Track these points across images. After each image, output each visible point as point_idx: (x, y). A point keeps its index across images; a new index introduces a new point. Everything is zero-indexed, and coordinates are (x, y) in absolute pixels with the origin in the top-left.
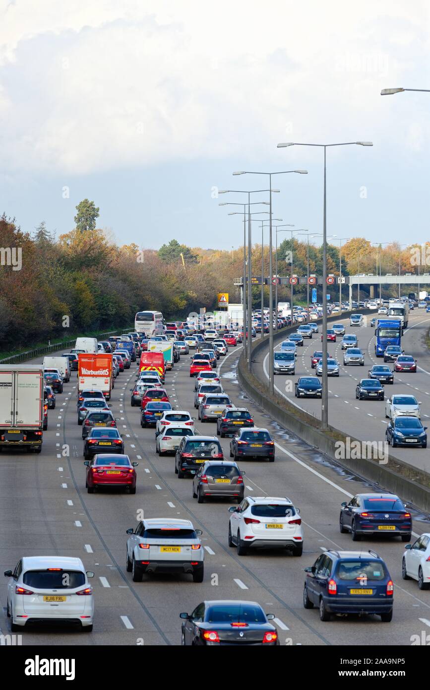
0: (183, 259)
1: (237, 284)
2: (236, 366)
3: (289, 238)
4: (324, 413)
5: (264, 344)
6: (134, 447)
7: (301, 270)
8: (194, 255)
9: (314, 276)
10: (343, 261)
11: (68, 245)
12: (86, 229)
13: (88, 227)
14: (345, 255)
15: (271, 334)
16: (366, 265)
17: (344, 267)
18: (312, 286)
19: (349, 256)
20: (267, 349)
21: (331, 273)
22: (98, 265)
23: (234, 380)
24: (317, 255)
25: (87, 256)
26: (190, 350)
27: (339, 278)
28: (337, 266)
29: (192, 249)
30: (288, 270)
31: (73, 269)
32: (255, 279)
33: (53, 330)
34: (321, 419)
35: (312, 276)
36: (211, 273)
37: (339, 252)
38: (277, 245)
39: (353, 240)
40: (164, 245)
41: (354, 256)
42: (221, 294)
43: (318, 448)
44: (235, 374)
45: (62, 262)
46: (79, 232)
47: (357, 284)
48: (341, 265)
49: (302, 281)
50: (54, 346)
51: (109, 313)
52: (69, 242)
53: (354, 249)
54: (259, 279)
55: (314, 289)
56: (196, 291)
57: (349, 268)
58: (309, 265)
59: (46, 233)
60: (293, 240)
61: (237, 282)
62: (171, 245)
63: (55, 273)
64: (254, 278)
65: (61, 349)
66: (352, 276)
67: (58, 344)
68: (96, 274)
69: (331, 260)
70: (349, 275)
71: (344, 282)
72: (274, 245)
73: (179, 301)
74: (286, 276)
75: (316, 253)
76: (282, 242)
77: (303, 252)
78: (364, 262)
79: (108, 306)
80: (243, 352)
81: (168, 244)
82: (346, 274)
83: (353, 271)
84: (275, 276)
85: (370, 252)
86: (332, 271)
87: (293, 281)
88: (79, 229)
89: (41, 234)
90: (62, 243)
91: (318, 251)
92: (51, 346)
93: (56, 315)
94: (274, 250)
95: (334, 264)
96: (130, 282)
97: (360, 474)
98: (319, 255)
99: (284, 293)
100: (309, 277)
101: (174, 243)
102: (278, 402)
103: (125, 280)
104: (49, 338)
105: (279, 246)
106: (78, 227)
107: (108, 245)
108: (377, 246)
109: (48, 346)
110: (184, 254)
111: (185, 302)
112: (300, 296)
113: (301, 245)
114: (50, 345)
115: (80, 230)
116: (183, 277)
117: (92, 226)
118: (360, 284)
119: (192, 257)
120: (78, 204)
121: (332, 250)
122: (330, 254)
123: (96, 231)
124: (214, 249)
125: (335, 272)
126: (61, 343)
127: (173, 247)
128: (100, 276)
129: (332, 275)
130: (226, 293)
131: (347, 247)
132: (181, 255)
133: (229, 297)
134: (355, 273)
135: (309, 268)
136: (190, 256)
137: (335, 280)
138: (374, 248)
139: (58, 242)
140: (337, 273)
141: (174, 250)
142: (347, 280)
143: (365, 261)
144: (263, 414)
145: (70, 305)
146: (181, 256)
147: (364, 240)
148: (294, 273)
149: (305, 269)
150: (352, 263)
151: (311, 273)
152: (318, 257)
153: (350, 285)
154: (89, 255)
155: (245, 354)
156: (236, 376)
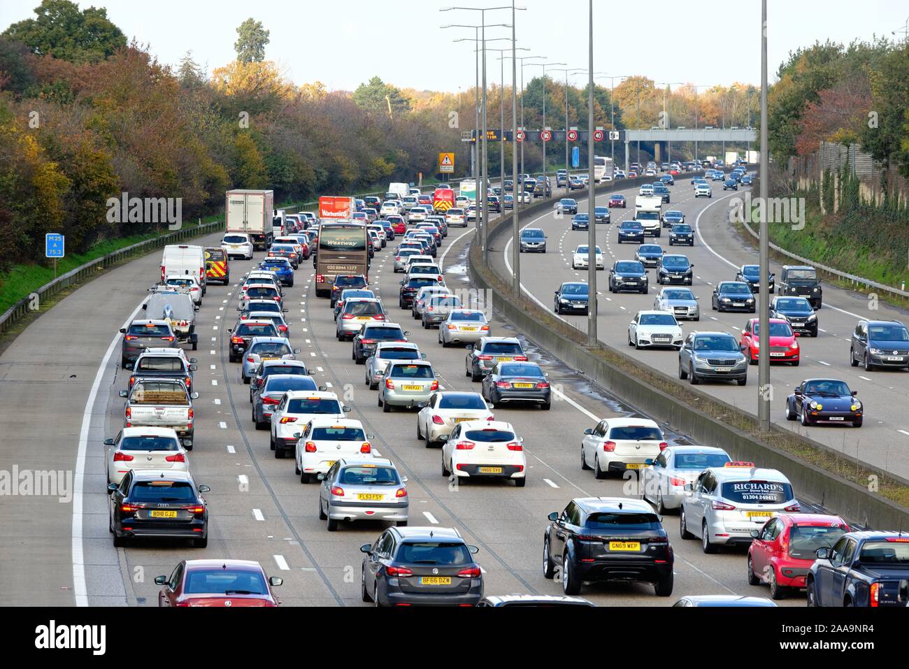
0: (389, 104)
1: (466, 140)
2: (466, 256)
3: (539, 76)
4: (592, 322)
5: (506, 225)
6: (322, 370)
7: (557, 120)
8: (406, 99)
9: (575, 128)
10: (616, 109)
11: (225, 82)
12: (251, 61)
13: (253, 58)
14: (620, 101)
15: (515, 210)
16: (648, 115)
17: (618, 116)
18: (572, 144)
19: (625, 101)
20: (509, 232)
21: (599, 126)
22: (268, 112)
23: (464, 276)
24: (580, 99)
25: (252, 99)
27: (611, 132)
28: (608, 114)
29: (402, 90)
30: (537, 120)
31: (232, 118)
32: (492, 133)
33: (205, 204)
34: (586, 332)
35: (573, 129)
36: (429, 125)
37: (610, 95)
38: (522, 86)
39: (630, 79)
40: (363, 84)
41: (632, 102)
42: (442, 155)
43: (584, 373)
44: (465, 268)
45: (217, 107)
46: (241, 65)
47: (637, 142)
48: (613, 113)
49: (559, 137)
50: (207, 227)
51: (286, 180)
52: (227, 78)
53: (632, 91)
54: (498, 133)
55: (575, 148)
56: (408, 150)
57: (624, 119)
58: (568, 113)
59: (194, 67)
60: (545, 79)
61: (466, 138)
62: (372, 84)
63: (207, 123)
64: (491, 131)
65: (216, 231)
66: (629, 130)
67: (212, 223)
68: (266, 124)
69: (599, 108)
70: (624, 128)
71: (617, 138)
72: (518, 85)
73: (384, 164)
74: (536, 129)
75: (578, 97)
76: (530, 81)
77: (560, 95)
78: (646, 110)
79: (283, 170)
80: (476, 236)
81: (367, 83)
82: (620, 127)
83: (630, 122)
84: (520, 129)
85: (654, 96)
86: (601, 122)
87: (546, 136)
88: (240, 60)
89: (187, 68)
90: (217, 80)
91: (580, 94)
92: (203, 226)
93: (208, 182)
94: (519, 91)
95: (603, 112)
96: (315, 136)
97: (643, 410)
98: (582, 100)
99: (533, 153)
100: (569, 130)
101: (377, 82)
102: (526, 308)
103: (307, 134)
104: (199, 214)
105: (525, 86)
106: (239, 58)
107: (282, 83)
108: (664, 87)
109: (198, 227)
110: (391, 97)
111: (392, 165)
112: (555, 158)
113: (557, 85)
114: (201, 225)
115: (242, 62)
116: (390, 130)
117: (259, 57)
118: (640, 142)
119: (402, 101)
120: (239, 25)
121: (601, 93)
122: (597, 99)
123: (265, 63)
124: (433, 91)
125: (605, 125)
126: (216, 223)
127: (375, 88)
128: (272, 127)
129: (601, 128)
130: (450, 152)
131: (621, 89)
132: (387, 98)
133: (455, 157)
134: (634, 126)
135: (569, 117)
136: (400, 101)
137: (605, 134)
138: (659, 91)
139: (211, 80)
140: (608, 125)
141: (376, 92)
142: (622, 135)
143: (647, 108)
144: (505, 324)
145: (229, 167)
146: (386, 100)
147: (645, 79)
148: (547, 125)
149: (562, 119)
150: (629, 112)
151: (571, 125)
152: (581, 102)
153: (626, 142)
154: (256, 98)
155: (478, 240)
156: (466, 270)
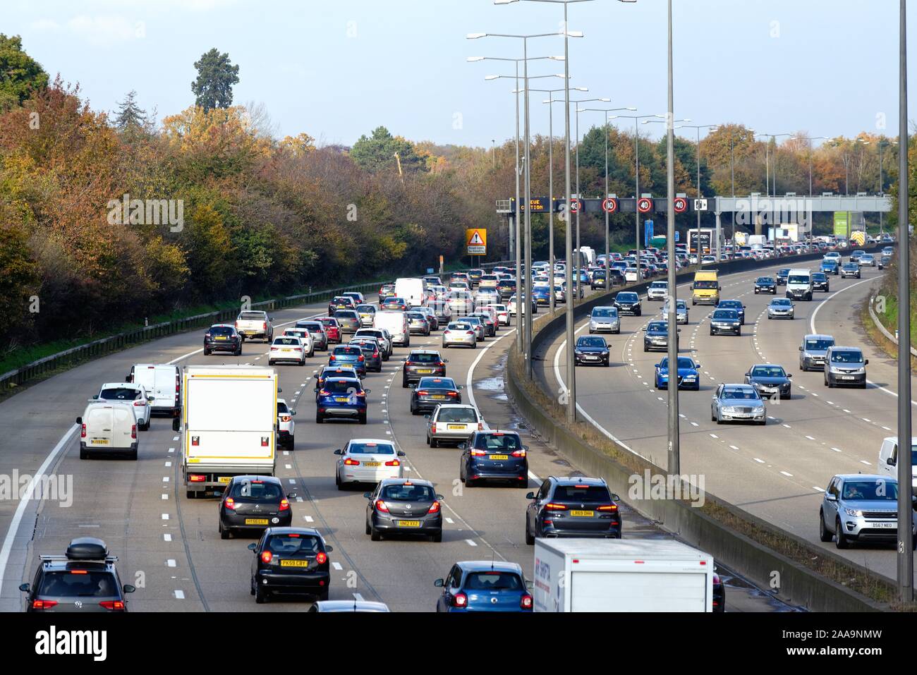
0: (399, 162)
1: (502, 211)
2: (503, 367)
3: (600, 125)
4: (673, 456)
5: (557, 326)
6: (312, 520)
7: (623, 185)
8: (421, 156)
9: (648, 196)
10: (703, 169)
11: (180, 135)
12: (213, 106)
13: (217, 102)
14: (708, 158)
15: (569, 305)
16: (747, 176)
17: (706, 178)
18: (644, 216)
19: (715, 158)
20: (563, 335)
21: (681, 191)
22: (237, 175)
23: (501, 393)
24: (654, 156)
25: (216, 158)
26: (410, 337)
27: (696, 201)
28: (693, 177)
29: (416, 144)
30: (598, 184)
31: (190, 182)
32: (537, 202)
33: (154, 299)
34: (667, 470)
35: (645, 196)
36: (452, 190)
37: (695, 151)
38: (578, 136)
39: (722, 129)
40: (363, 137)
41: (725, 160)
42: (472, 231)
43: (662, 523)
44: (502, 383)
45: (169, 168)
46: (201, 112)
47: (731, 212)
48: (699, 175)
49: (626, 206)
50: (156, 329)
51: (260, 265)
52: (182, 130)
53: (724, 145)
54: (545, 202)
55: (649, 222)
56: (425, 224)
57: (714, 183)
58: (639, 176)
59: (139, 114)
60: (608, 128)
61: (502, 208)
62: (376, 137)
63: (156, 190)
64: (536, 199)
65: (169, 335)
66: (721, 197)
67: (163, 324)
68: (234, 191)
69: (680, 167)
70: (714, 194)
71: (704, 208)
72: (573, 138)
73: (393, 244)
74: (596, 196)
75: (652, 154)
76: (587, 132)
77: (628, 150)
78: (743, 170)
79: (257, 253)
80: (516, 340)
81: (370, 136)
82: (709, 193)
83: (722, 187)
84: (574, 196)
85: (754, 152)
86: (683, 187)
87: (609, 206)
88: (200, 106)
89: (129, 115)
90: (169, 131)
91: (654, 149)
92: (150, 327)
93: (158, 269)
94: (574, 143)
95: (686, 173)
96: (300, 208)
97: (742, 574)
98: (657, 157)
99: (591, 229)
100: (640, 198)
101: (382, 134)
102: (584, 435)
103: (289, 204)
104: (145, 312)
105: (581, 139)
106: (198, 102)
107: (256, 136)
108: (767, 140)
109: (145, 329)
110: (402, 154)
111: (403, 246)
112: (622, 235)
113: (625, 138)
114: (148, 327)
115: (202, 108)
116: (400, 198)
117: (225, 101)
119: (416, 160)
120: (199, 59)
121: (683, 148)
122: (677, 156)
123: (234, 109)
124: (458, 146)
125: (688, 190)
126: (168, 323)
127: (380, 142)
128: (242, 195)
129: (684, 195)
130: (482, 228)
131: (710, 142)
132: (396, 155)
133: (488, 235)
134: (727, 193)
135: (640, 180)
136: (412, 157)
137: (689, 202)
138: (761, 145)
139: (162, 131)
140: (693, 190)
141: (381, 147)
142: (712, 205)
143: (745, 168)
144: (556, 458)
145: (186, 248)
146: (395, 158)
147: (741, 128)
148: (611, 191)
149: (631, 184)
150: (719, 174)
151: (642, 191)
152: (656, 160)
153: (717, 213)
154: (221, 156)
155: (519, 345)
156: (503, 385)
